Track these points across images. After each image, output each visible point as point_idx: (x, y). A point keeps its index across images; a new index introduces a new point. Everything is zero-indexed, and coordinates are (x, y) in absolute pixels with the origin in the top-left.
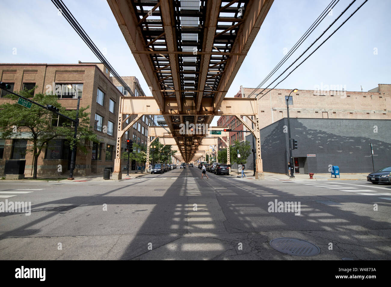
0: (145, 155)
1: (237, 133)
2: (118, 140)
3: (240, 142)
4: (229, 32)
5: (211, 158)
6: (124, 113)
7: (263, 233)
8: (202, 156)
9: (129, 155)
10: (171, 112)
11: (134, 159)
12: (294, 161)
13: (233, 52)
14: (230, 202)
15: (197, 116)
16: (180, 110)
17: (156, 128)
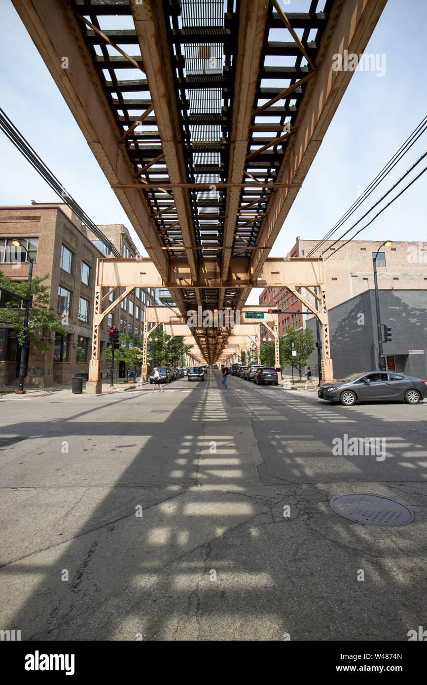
0: (139, 353)
1: (292, 316)
2: (94, 329)
3: (296, 331)
4: (271, 148)
5: (250, 358)
6: (104, 286)
7: (321, 486)
8: (235, 354)
9: (113, 354)
10: (180, 282)
11: (122, 359)
12: (386, 362)
13: (279, 182)
14: (273, 431)
15: (223, 289)
16: (195, 279)
17: (158, 309)
